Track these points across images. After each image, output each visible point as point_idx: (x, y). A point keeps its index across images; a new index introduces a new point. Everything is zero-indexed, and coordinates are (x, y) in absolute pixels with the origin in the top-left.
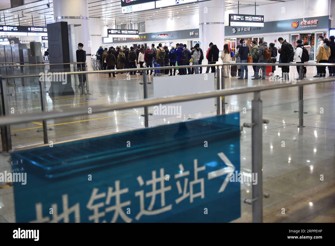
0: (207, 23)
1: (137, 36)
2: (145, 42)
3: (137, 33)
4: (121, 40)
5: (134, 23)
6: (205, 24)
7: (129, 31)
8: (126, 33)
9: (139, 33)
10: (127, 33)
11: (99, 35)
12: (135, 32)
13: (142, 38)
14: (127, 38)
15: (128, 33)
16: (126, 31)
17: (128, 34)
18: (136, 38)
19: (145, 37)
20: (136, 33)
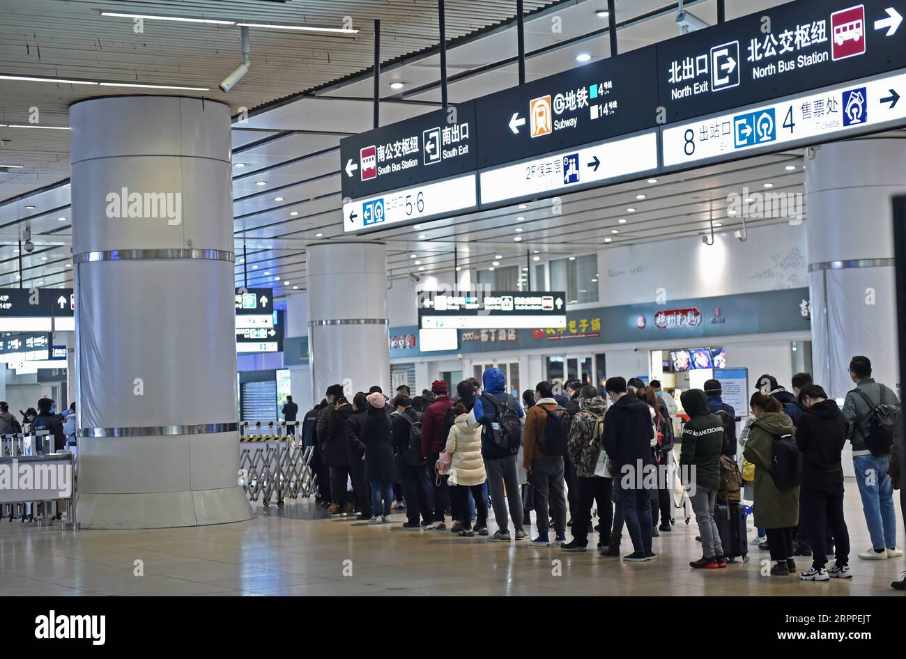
0: (848, 264)
1: (559, 322)
2: (599, 349)
3: (559, 307)
4: (493, 339)
5: (551, 262)
6: (838, 264)
7: (518, 300)
8: (504, 308)
9: (568, 308)
10: (511, 308)
11: (374, 321)
12: (548, 303)
13: (583, 331)
14: (517, 331)
15: (517, 308)
16: (507, 297)
17: (515, 312)
18: (555, 329)
19: (596, 325)
20: (555, 306)
